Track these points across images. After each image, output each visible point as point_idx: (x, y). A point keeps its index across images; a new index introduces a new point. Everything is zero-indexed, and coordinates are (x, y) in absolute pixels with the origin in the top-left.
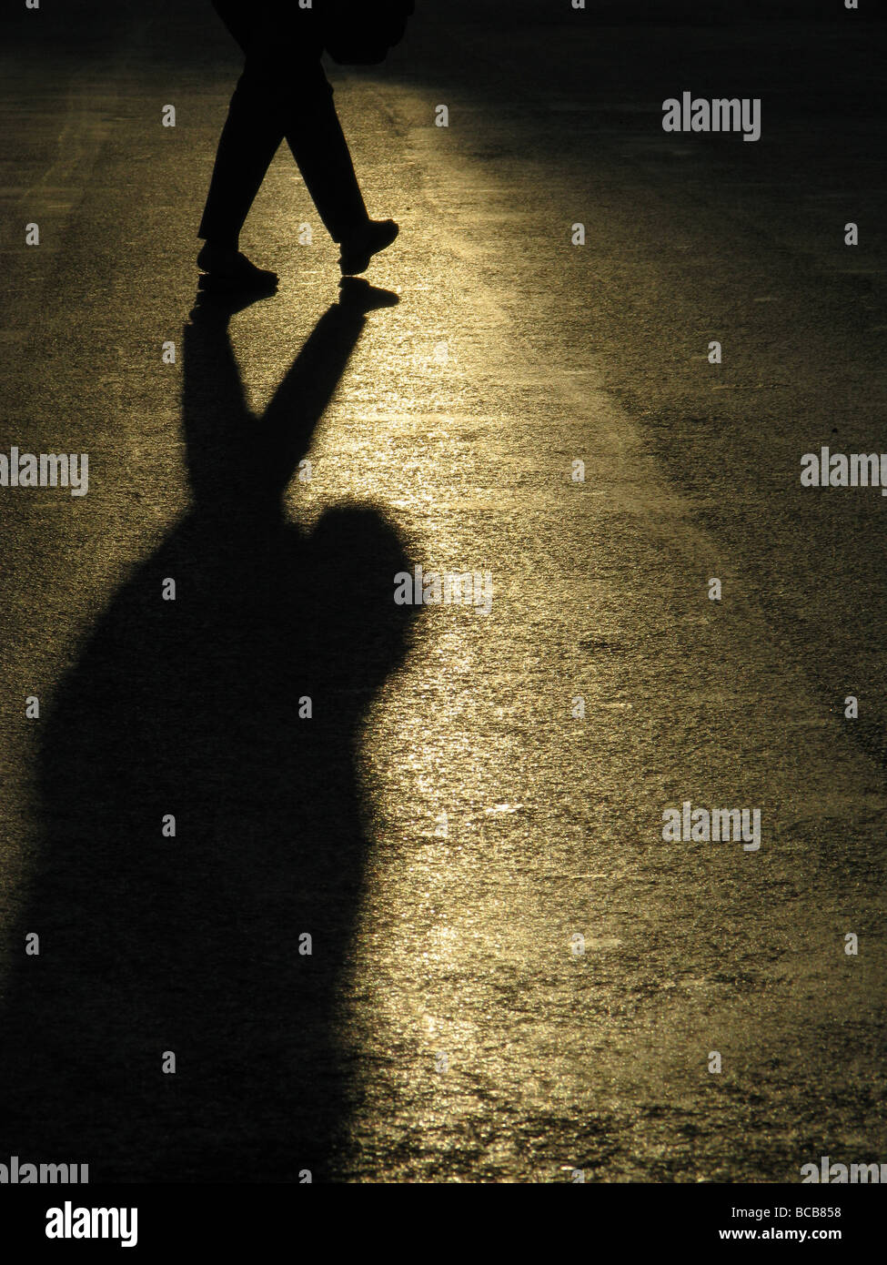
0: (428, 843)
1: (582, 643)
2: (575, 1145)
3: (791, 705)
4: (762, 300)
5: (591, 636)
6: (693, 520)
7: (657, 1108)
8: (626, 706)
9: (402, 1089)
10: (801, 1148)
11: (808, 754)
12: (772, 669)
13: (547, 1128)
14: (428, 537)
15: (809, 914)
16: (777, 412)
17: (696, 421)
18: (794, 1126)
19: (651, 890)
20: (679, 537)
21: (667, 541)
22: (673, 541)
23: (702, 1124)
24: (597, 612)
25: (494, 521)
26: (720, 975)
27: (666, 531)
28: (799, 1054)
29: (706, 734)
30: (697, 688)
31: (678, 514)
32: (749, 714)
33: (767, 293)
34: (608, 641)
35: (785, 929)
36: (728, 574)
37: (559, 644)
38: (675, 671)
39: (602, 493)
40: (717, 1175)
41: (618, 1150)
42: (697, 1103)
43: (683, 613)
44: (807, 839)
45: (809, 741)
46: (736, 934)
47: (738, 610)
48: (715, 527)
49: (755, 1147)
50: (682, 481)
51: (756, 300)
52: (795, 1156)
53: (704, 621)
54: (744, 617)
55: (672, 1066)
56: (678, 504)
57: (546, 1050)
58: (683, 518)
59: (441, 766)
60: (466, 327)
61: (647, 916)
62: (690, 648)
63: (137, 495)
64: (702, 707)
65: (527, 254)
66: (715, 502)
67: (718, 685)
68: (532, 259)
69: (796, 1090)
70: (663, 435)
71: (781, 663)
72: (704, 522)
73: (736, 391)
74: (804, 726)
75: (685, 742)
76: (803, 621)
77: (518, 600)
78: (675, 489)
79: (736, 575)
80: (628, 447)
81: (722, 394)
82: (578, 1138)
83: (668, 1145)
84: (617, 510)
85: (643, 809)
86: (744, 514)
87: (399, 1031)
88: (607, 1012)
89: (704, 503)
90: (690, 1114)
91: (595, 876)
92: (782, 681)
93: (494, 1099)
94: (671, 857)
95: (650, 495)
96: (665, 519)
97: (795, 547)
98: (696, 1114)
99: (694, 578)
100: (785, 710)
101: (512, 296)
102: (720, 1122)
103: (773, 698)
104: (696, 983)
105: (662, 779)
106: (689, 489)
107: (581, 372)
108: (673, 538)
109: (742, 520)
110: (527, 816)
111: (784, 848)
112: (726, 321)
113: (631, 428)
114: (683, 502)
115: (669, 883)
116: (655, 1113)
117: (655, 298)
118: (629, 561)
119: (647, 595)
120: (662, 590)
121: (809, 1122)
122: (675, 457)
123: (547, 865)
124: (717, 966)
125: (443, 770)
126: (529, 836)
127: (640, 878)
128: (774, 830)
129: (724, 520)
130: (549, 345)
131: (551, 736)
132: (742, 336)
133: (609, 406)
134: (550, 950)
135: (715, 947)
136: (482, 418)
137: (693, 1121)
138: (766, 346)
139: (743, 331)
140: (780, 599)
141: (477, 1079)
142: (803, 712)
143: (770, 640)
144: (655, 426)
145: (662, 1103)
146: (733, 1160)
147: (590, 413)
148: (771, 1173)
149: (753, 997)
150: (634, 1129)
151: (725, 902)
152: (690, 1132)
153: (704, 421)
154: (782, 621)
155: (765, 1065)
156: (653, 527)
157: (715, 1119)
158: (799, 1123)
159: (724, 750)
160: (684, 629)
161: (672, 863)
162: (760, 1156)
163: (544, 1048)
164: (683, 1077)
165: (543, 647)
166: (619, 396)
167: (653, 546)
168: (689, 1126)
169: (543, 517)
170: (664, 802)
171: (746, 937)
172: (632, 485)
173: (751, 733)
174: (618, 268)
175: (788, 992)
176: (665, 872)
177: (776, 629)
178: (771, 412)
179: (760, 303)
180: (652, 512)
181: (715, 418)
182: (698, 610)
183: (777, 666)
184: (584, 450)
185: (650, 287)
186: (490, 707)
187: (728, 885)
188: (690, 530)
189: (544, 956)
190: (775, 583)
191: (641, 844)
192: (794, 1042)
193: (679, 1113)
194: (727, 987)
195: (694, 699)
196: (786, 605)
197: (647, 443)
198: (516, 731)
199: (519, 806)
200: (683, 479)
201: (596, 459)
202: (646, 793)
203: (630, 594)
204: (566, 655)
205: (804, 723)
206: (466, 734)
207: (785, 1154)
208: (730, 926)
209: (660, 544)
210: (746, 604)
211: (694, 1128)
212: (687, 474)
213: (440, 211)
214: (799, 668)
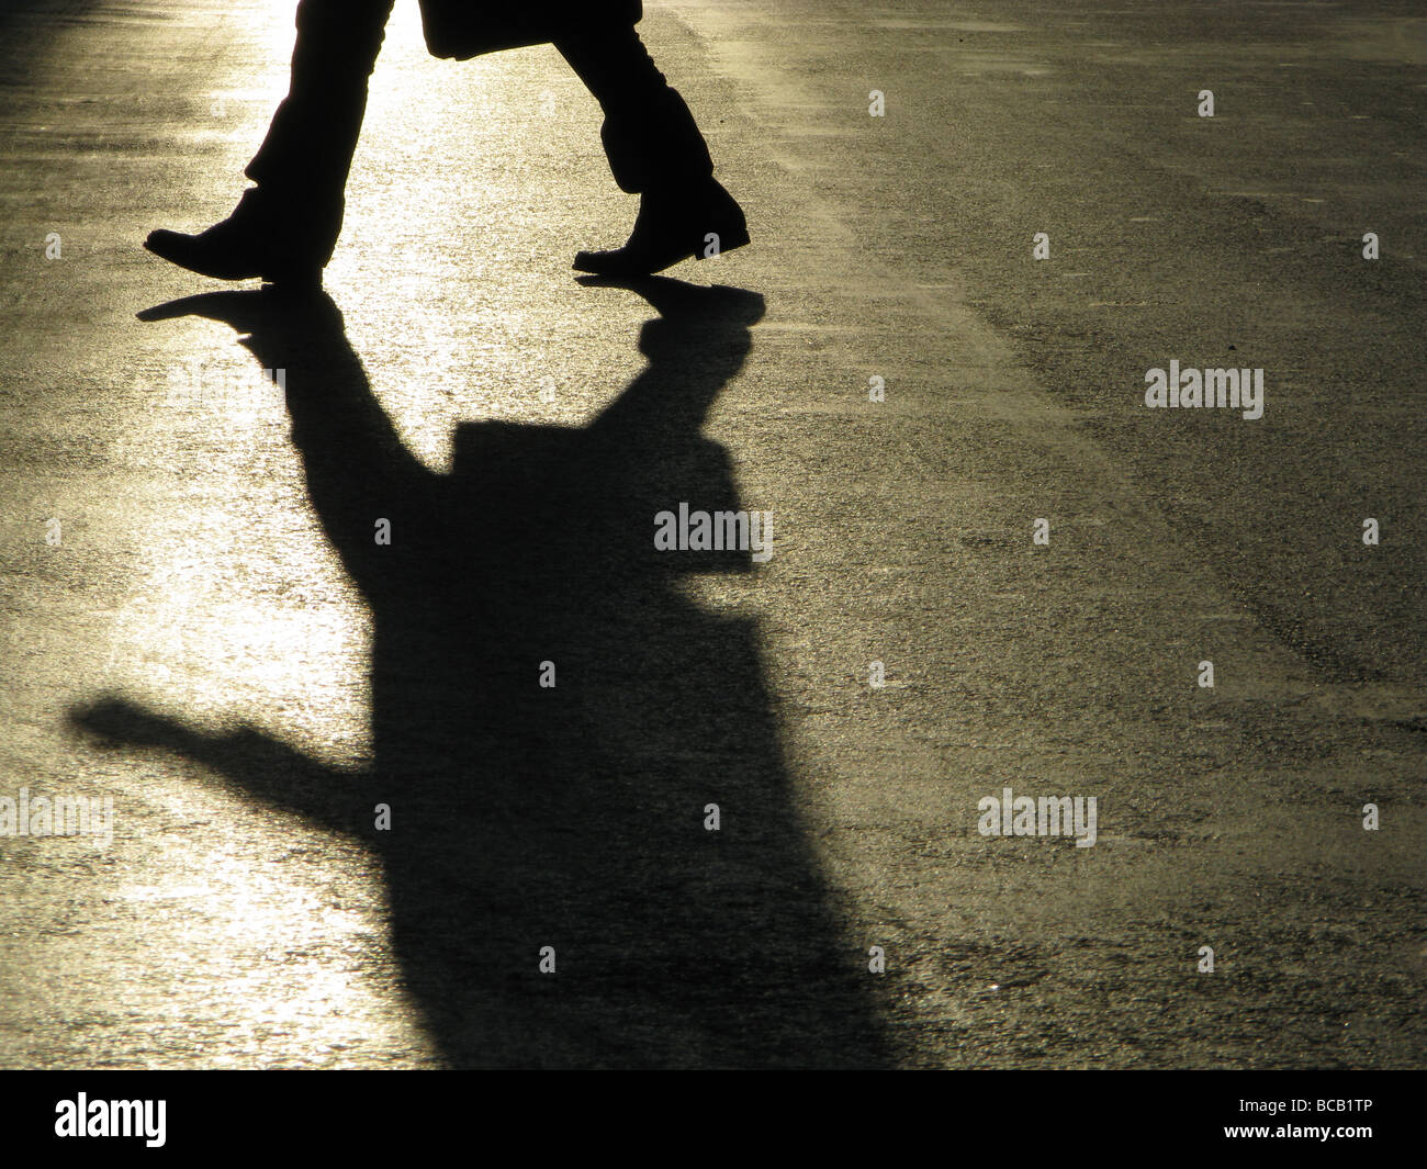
0: (815, 712)
1: (964, 539)
2: (1002, 969)
3: (1201, 600)
4: (1139, 219)
5: (974, 532)
6: (1078, 429)
7: (1084, 940)
8: (1019, 597)
9: (813, 918)
10: (1240, 976)
11: (1222, 644)
12: (1178, 567)
13: (970, 954)
14: (782, 438)
15: (1232, 784)
16: (1164, 328)
17: (1073, 336)
18: (1230, 959)
19: (1061, 759)
20: (1064, 445)
21: (1051, 448)
22: (1057, 448)
23: (1135, 955)
24: (978, 511)
25: (855, 425)
26: (1142, 833)
27: (1048, 439)
28: (1232, 899)
29: (1109, 624)
30: (1097, 583)
31: (1062, 423)
32: (1156, 607)
33: (1146, 213)
34: (993, 538)
35: (1208, 795)
36: (1121, 480)
37: (939, 540)
38: (1070, 566)
39: (973, 401)
40: (1152, 996)
41: (1046, 973)
42: (1127, 937)
43: (1074, 515)
44: (1228, 718)
45: (1222, 633)
46: (1156, 799)
47: (1135, 513)
48: (1104, 436)
49: (1191, 974)
50: (1064, 392)
51: (1133, 220)
52: (1234, 982)
53: (1097, 522)
54: (1144, 519)
55: (1097, 906)
56: (1059, 414)
57: (960, 890)
58: (1067, 427)
59: (821, 645)
60: (802, 240)
61: (1058, 781)
62: (1084, 547)
63: (448, 393)
64: (1103, 600)
65: (866, 168)
66: (1101, 413)
67: (1118, 580)
68: (870, 174)
69: (1231, 930)
70: (1038, 348)
71: (1186, 561)
72: (1091, 431)
73: (1116, 308)
74: (1216, 620)
75: (1087, 630)
76: (1209, 524)
77: (888, 499)
78: (1055, 400)
79: (1131, 481)
80: (998, 359)
81: (1101, 311)
82: (1003, 962)
83: (1098, 970)
84: (991, 417)
85: (1047, 688)
86: (1135, 425)
87: (804, 869)
88: (1023, 860)
89: (1089, 414)
90: (1120, 946)
91: (999, 746)
92: (1190, 578)
93: (912, 929)
94: (1080, 732)
95: (1028, 405)
96: (1047, 427)
97: (1195, 457)
98: (1127, 946)
99: (1083, 483)
100: (1194, 605)
101: (853, 210)
102: (1152, 953)
103: (1181, 594)
104: (1118, 838)
105: (1066, 662)
106: (1071, 400)
107: (937, 286)
108: (1057, 445)
109: (1133, 430)
110: (920, 692)
111: (1202, 726)
112: (1100, 239)
113: (999, 341)
114: (1066, 412)
115: (1080, 753)
116: (1084, 943)
117: (1017, 216)
118: (1010, 465)
119: (1032, 497)
120: (1049, 493)
121: (1246, 954)
122: (1052, 370)
123: (946, 734)
124: (1138, 824)
125: (822, 649)
126: (923, 709)
127: (1047, 748)
128: (1190, 710)
129: (1113, 430)
130: (898, 259)
131: (939, 622)
132: (1120, 256)
133: (973, 319)
134: (957, 807)
135: (1135, 809)
136: (830, 328)
137: (1124, 951)
138: (1147, 265)
139: (1121, 250)
140: (1181, 505)
141: (892, 912)
142: (1214, 607)
143: (1173, 541)
144: (1027, 340)
145: (1089, 935)
146: (1168, 983)
147: (952, 327)
148: (1209, 995)
149: (1181, 852)
150: (1061, 956)
151: (1141, 771)
152: (1122, 960)
153: (1082, 335)
154: (1184, 524)
155: (1195, 907)
156: (1034, 434)
157: (1147, 950)
158: (1236, 956)
159: (1131, 639)
160: (1077, 529)
161: (1082, 736)
162: (1196, 980)
163: (959, 888)
164: (1109, 915)
165: (922, 543)
166: (983, 310)
167: (1035, 452)
168: (1119, 956)
169: (908, 422)
170: (1069, 682)
171: (1167, 800)
172: (1007, 394)
173: (1158, 624)
174: (972, 185)
175: (1217, 847)
176: (1075, 744)
177: (1179, 531)
178: (1158, 330)
179: (1137, 222)
180: (1030, 422)
181: (1095, 334)
182: (1091, 512)
183: (1183, 564)
184: (948, 360)
185: (1009, 205)
186: (867, 595)
187: (1142, 757)
188: (1075, 438)
189: (951, 811)
190: (1175, 489)
191: (1046, 719)
192: (1225, 889)
193: (1108, 944)
194: (1150, 843)
195: (1092, 592)
196: (1188, 509)
197: (1020, 356)
198: (900, 616)
199: (910, 682)
200: (1063, 391)
201: (964, 371)
202: (1048, 674)
203: (1014, 496)
204: (948, 550)
205: (1217, 616)
206: (845, 618)
207: (1223, 980)
208: (1150, 792)
209: (1043, 452)
210: (1144, 509)
211: (1125, 957)
212: (1068, 386)
213: (761, 124)
214: (1206, 567)
